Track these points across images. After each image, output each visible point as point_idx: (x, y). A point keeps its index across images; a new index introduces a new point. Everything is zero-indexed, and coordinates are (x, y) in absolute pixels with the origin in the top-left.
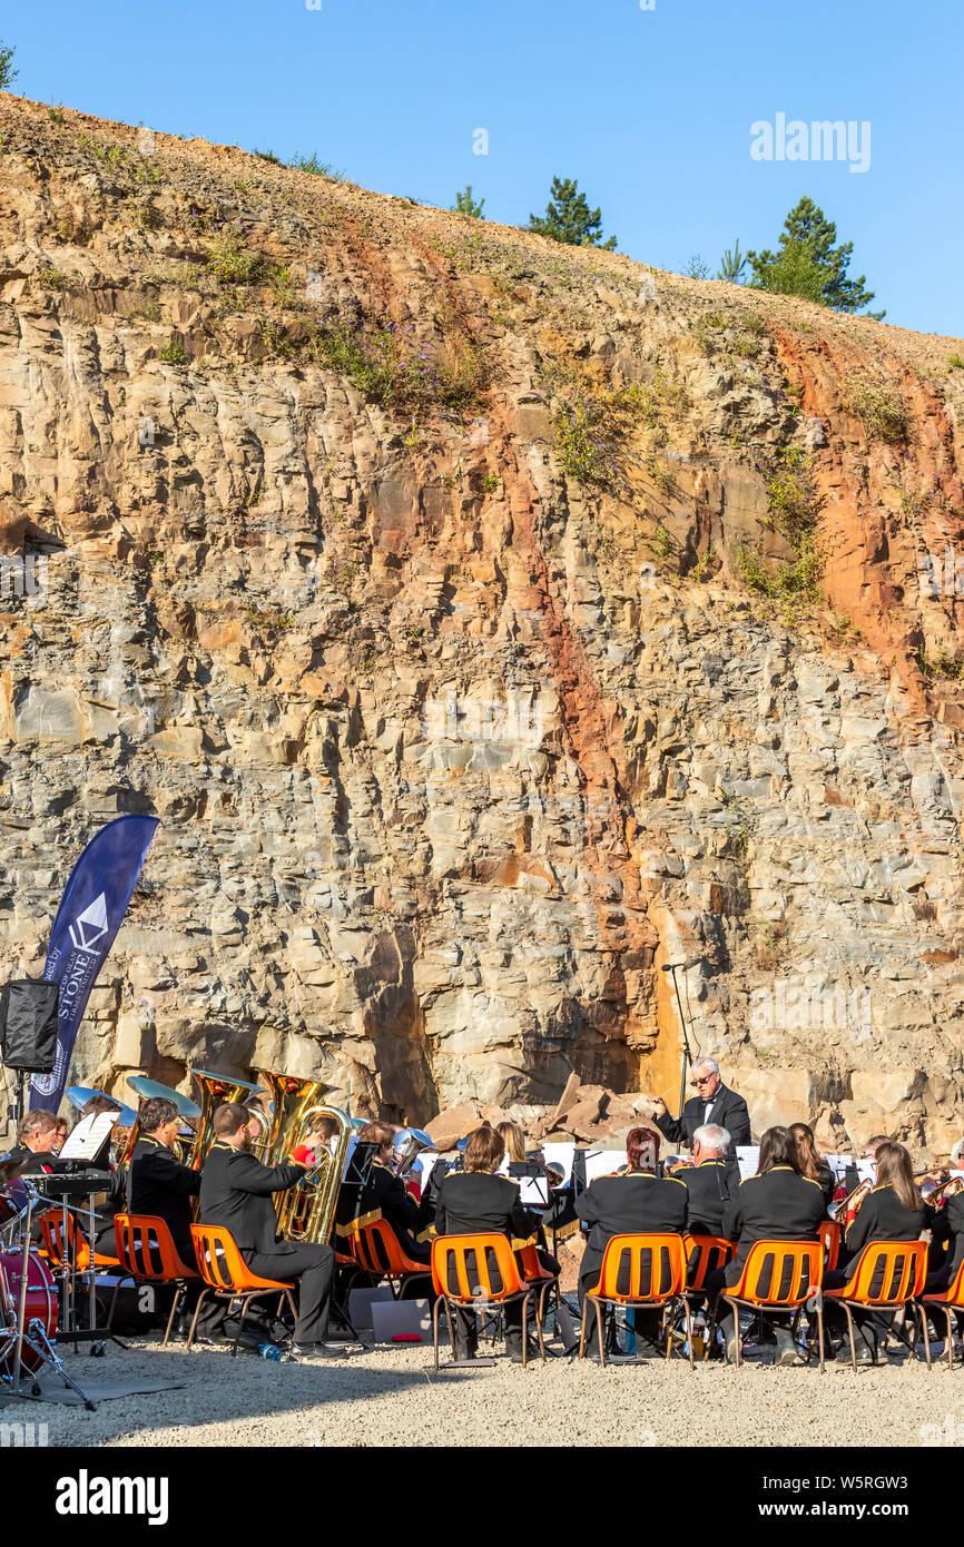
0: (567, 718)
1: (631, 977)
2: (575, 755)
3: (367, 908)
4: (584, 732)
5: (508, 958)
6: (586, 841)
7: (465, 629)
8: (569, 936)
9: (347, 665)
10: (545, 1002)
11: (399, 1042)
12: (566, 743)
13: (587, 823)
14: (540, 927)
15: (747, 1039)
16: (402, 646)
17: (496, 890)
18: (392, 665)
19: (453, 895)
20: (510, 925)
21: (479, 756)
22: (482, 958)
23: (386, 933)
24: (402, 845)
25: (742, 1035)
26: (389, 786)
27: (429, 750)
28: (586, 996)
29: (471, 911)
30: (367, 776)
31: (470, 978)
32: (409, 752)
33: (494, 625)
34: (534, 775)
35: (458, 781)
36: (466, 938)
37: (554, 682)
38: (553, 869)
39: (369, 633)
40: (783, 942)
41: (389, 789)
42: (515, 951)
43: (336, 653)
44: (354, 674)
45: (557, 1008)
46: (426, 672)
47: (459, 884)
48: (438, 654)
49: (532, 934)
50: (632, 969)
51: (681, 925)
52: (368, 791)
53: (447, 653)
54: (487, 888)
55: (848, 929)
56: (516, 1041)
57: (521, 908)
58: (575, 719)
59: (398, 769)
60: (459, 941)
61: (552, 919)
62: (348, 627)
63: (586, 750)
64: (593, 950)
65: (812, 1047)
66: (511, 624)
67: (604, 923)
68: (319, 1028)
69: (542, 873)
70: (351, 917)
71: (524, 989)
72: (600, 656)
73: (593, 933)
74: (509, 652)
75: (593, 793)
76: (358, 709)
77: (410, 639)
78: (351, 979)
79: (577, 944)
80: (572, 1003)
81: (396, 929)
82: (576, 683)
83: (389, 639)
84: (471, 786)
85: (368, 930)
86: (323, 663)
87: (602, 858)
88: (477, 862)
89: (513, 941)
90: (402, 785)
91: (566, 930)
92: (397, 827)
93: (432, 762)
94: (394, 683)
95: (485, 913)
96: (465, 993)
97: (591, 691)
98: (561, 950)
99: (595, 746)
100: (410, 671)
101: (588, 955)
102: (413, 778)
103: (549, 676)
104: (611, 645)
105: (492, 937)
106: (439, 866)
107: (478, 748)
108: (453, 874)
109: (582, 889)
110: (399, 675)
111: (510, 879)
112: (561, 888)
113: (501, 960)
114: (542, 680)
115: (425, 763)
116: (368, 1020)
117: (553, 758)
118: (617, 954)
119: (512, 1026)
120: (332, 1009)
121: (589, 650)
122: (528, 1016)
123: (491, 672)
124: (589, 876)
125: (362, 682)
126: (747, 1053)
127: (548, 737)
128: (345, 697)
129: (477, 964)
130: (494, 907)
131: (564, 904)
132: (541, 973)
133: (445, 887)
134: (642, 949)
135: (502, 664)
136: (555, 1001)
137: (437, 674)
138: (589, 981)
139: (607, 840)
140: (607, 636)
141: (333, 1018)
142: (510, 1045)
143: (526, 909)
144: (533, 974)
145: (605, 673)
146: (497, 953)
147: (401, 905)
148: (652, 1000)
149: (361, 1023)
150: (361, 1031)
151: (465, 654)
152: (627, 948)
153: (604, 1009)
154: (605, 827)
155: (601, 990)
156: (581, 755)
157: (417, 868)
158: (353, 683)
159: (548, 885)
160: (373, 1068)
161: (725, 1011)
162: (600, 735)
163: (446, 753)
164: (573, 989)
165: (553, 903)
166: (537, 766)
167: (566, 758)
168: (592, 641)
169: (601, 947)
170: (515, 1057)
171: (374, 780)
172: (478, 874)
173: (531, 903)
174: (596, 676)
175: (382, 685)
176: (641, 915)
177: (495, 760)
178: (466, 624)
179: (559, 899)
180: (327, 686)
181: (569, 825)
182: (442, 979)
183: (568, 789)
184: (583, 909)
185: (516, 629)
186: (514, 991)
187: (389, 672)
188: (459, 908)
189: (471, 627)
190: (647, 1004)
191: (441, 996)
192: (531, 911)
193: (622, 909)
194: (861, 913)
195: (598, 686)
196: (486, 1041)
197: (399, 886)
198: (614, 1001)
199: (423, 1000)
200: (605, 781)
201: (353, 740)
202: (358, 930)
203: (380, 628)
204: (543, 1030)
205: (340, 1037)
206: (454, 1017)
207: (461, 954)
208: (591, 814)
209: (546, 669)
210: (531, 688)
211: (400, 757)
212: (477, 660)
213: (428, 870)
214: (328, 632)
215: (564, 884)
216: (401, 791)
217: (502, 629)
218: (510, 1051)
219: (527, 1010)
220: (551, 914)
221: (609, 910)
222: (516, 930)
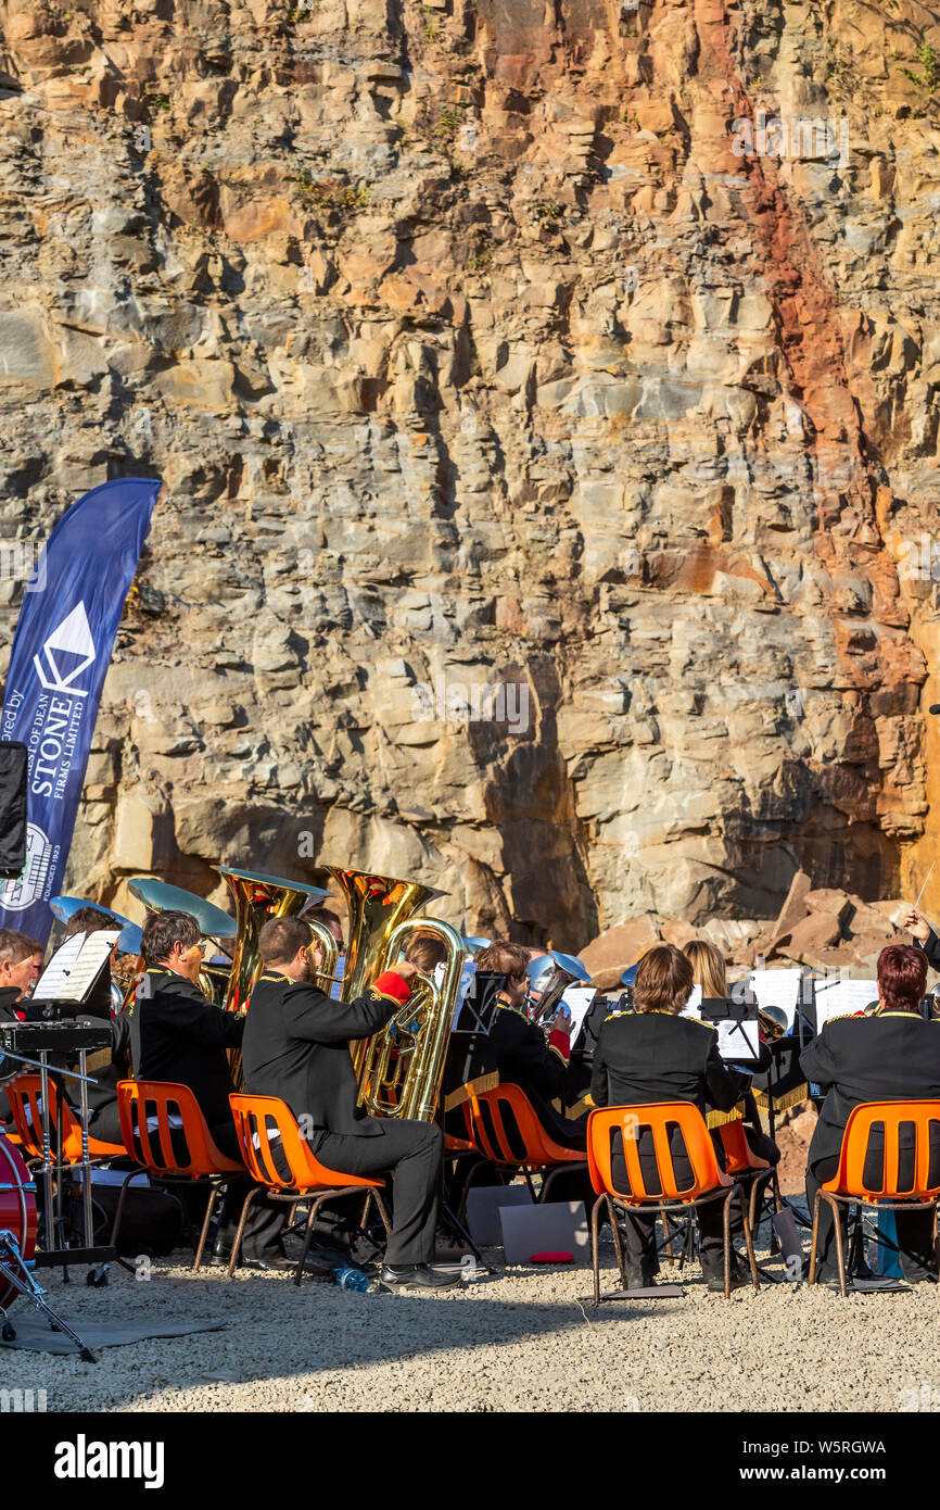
0: (786, 338)
1: (886, 727)
2: (797, 393)
3: (486, 630)
4: (811, 358)
5: (700, 703)
6: (815, 524)
7: (628, 204)
8: (791, 668)
9: (448, 262)
10: (756, 766)
11: (537, 828)
12: (783, 375)
13: (817, 496)
14: (747, 655)
16: (531, 231)
17: (680, 599)
18: (518, 261)
19: (616, 608)
20: (702, 652)
21: (652, 396)
22: (660, 702)
23: (515, 666)
24: (538, 535)
26: (515, 445)
27: (576, 388)
28: (817, 756)
29: (642, 632)
30: (483, 431)
31: (642, 732)
32: (545, 392)
33: (672, 197)
34: (736, 425)
35: (621, 435)
36: (636, 672)
37: (765, 283)
38: (766, 566)
39: (482, 212)
41: (517, 450)
42: (711, 690)
43: (432, 245)
44: (460, 275)
45: (774, 776)
46: (570, 271)
47: (624, 592)
48: (588, 243)
49: (735, 665)
50: (888, 715)
52: (484, 453)
53: (602, 241)
54: (666, 596)
56: (713, 825)
57: (719, 627)
58: (797, 339)
59: (530, 419)
60: (626, 677)
61: (765, 642)
62: (450, 204)
63: (814, 384)
64: (828, 688)
66: (698, 196)
67: (844, 647)
68: (418, 810)
69: (750, 573)
70: (462, 643)
71: (725, 747)
72: (833, 242)
73: (827, 662)
74: (694, 238)
75: (826, 451)
76: (467, 329)
77: (544, 220)
78: (464, 736)
79: (803, 679)
80: (797, 769)
81: (531, 660)
82: (797, 283)
83: (512, 221)
84: (640, 443)
85: (488, 662)
86: (413, 260)
87: (839, 549)
88: (651, 557)
89: (707, 675)
90: (536, 443)
91: (787, 659)
92: (529, 506)
93: (581, 409)
94: (521, 288)
95: (664, 634)
96: (635, 756)
97: (820, 295)
98: (779, 688)
99: (828, 378)
100: (546, 269)
101: (821, 695)
102: (552, 433)
103: (757, 273)
104: (850, 224)
105: (674, 671)
106: (594, 564)
107: (650, 384)
108: (615, 577)
109: (811, 596)
110: (529, 275)
111: (701, 582)
112: (779, 595)
113: (689, 705)
114: (746, 279)
115: (570, 408)
116: (490, 797)
117: (764, 398)
118: (864, 694)
119: (706, 803)
120: (436, 781)
121: (817, 233)
122: (731, 788)
123: (668, 269)
124: (821, 576)
125: (472, 288)
127: (757, 366)
128: (447, 311)
129: (654, 711)
130: (677, 625)
131: (784, 619)
132: (749, 724)
133: (604, 597)
134: (902, 685)
135: (684, 256)
136: (770, 765)
137: (587, 272)
138: (823, 735)
139: (848, 522)
140: (844, 211)
141: (437, 794)
142: (704, 831)
143: (726, 627)
144: (737, 725)
145: (842, 268)
146: (683, 695)
147: (536, 624)
148: (917, 762)
149: (480, 801)
150: (479, 813)
151: (628, 243)
152: (879, 684)
153: (846, 776)
154: (844, 502)
155: (840, 748)
156: (806, 393)
157: (560, 567)
158: (459, 289)
159: (758, 590)
160: (499, 868)
162: (836, 362)
163: (602, 394)
164: (799, 746)
165: (767, 617)
166: (739, 410)
167: (784, 398)
168: (822, 219)
169: (840, 682)
170: (712, 850)
171: (492, 436)
172: (653, 576)
173: (733, 618)
174: (828, 273)
175: (502, 292)
176: (900, 635)
177: (677, 402)
178: (628, 196)
179: (776, 612)
180: (421, 294)
181: (790, 500)
182: (601, 734)
183: (788, 445)
184: (812, 626)
185: (706, 203)
186: (710, 750)
187: (513, 272)
188: (625, 627)
189: (636, 201)
190: (910, 768)
191: (599, 761)
192: (734, 631)
193: (872, 625)
195: (831, 288)
196: (668, 826)
197: (533, 595)
198: (861, 764)
199: (572, 767)
200: (844, 434)
201: (460, 376)
202: (473, 662)
203: (500, 204)
204: (754, 808)
205: (448, 823)
206: (619, 790)
207: (628, 696)
208: (823, 482)
209: (752, 262)
210: (729, 293)
211: (531, 400)
212: (646, 251)
213: (576, 570)
214: (420, 212)
215: (784, 589)
216: (535, 452)
217: (684, 203)
218: (704, 840)
219: (729, 779)
220: (764, 634)
221: (851, 627)
222: (711, 660)
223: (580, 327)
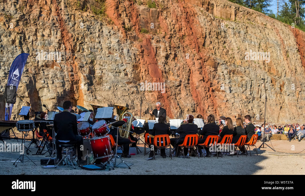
0: (62, 37)
1: (75, 86)
2: (64, 44)
3: (27, 72)
4: (66, 39)
5: (53, 83)
6: (66, 60)
7: (44, 19)
8: (64, 78)
9: (22, 26)
10: (60, 90)
11: (34, 98)
12: (62, 41)
13: (66, 57)
14: (58, 76)
15: (96, 98)
16: (32, 22)
17: (50, 69)
18: (30, 26)
19: (43, 70)
20: (53, 76)
21: (47, 43)
22: (48, 82)
23: (31, 77)
24: (33, 60)
25: (95, 97)
26: (31, 49)
27: (38, 42)
28: (67, 89)
29: (46, 73)
30: (27, 47)
31: (46, 86)
32: (34, 42)
33: (49, 19)
34: (57, 47)
35: (43, 48)
36: (45, 78)
37: (60, 30)
38: (61, 65)
39: (26, 20)
40: (101, 80)
41: (31, 50)
42: (54, 81)
43: (21, 23)
44: (24, 27)
45: (62, 92)
46: (37, 27)
47: (43, 68)
48: (39, 24)
49: (57, 78)
50: (75, 85)
51: (84, 76)
52: (27, 50)
53: (41, 24)
54: (48, 69)
55: (113, 77)
57: (55, 73)
58: (64, 37)
59: (32, 46)
60: (44, 79)
61: (60, 75)
62: (23, 18)
63: (66, 43)
65: (107, 99)
66: (52, 19)
67: (70, 76)
68: (20, 95)
69: (59, 66)
70: (25, 74)
71: (56, 88)
72: (68, 25)
73: (68, 78)
74: (52, 24)
75: (68, 51)
76: (25, 34)
77: (34, 21)
78: (26, 86)
79: (65, 80)
80: (65, 91)
81: (33, 76)
82: (64, 30)
83: (30, 21)
84: (46, 49)
85: (28, 76)
86: (19, 25)
87: (69, 63)
88: (47, 64)
89: (54, 79)
90: (33, 49)
91: (63, 77)
92: (32, 57)
93: (38, 45)
94: (31, 29)
95: (48, 73)
96: (45, 89)
97: (67, 32)
98: (62, 81)
99: (68, 42)
100: (34, 27)
101: (67, 82)
102: (35, 47)
103: (59, 29)
104: (70, 23)
105: (50, 78)
106: (40, 64)
107: (47, 42)
108: (43, 66)
109: (66, 69)
110: (32, 28)
111: (53, 67)
112: (62, 69)
113: (52, 83)
114: (58, 29)
115: (37, 45)
116: (29, 94)
117: (60, 44)
118: (72, 82)
119: (55, 95)
120: (22, 92)
121: (66, 24)
123: (49, 28)
124: (67, 67)
125: (25, 29)
126: (96, 101)
127: (59, 40)
128: (23, 32)
129: (48, 83)
130: (50, 72)
132: (59, 85)
133: (41, 69)
134: (77, 81)
135: (51, 26)
136: (62, 90)
137: (39, 27)
138: (67, 87)
139: (70, 60)
140: (69, 21)
141: (22, 93)
142: (54, 98)
143: (56, 73)
144: (58, 85)
145: (69, 28)
146: (51, 81)
147: (33, 72)
148: (78, 91)
149: (27, 94)
150: (27, 96)
151: (44, 24)
152: (74, 80)
153: (70, 92)
154: (70, 58)
155: (69, 88)
156: (65, 44)
157: (36, 65)
158: (24, 29)
159: (60, 68)
160: (30, 103)
161: (92, 93)
162: (68, 40)
163: (41, 43)
164: (65, 88)
166: (57, 46)
167: (62, 44)
168: (67, 22)
169: (69, 80)
170: (55, 101)
171: (28, 48)
172: (47, 66)
173: (57, 72)
174: (67, 29)
175: (29, 30)
176: (76, 74)
177: (50, 44)
178: (44, 18)
179: (62, 71)
180: (19, 29)
181: (63, 57)
182: (41, 86)
183: (63, 50)
184: (66, 73)
185: (53, 19)
186: (54, 88)
187: (30, 27)
188: (44, 72)
189: (45, 19)
190: (77, 92)
191: (41, 89)
192: (57, 73)
193: (73, 73)
194: (115, 74)
195: (68, 31)
196: (50, 98)
197: (33, 68)
198: (72, 91)
199: (38, 90)
200: (70, 49)
201: (24, 40)
202: (26, 76)
203: (29, 19)
204: (60, 96)
205: (23, 97)
206: (43, 93)
207: (45, 81)
208: (67, 55)
209: (59, 27)
210: (56, 31)
211: (32, 44)
212: (46, 25)
213: (38, 65)
214: (19, 19)
215: (63, 68)
216: (33, 50)
217: (51, 19)
218: (54, 100)
219: (57, 92)
220: (60, 74)
221: (70, 73)
222: (54, 77)
223: (38, 34)
